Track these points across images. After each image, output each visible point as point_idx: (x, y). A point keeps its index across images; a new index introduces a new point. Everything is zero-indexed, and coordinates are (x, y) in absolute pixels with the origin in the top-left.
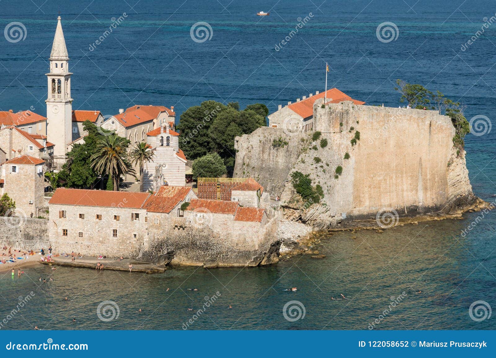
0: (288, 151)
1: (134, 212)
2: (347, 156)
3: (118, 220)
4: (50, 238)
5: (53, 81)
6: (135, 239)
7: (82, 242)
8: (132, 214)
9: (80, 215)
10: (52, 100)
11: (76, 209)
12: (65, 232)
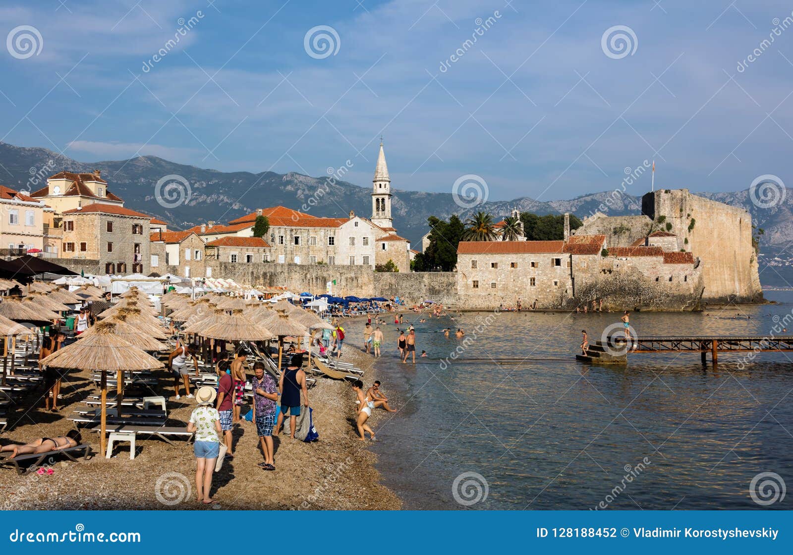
0: (630, 237)
1: (555, 258)
2: (686, 241)
3: (537, 267)
4: (459, 291)
5: (378, 200)
6: (556, 287)
7: (496, 293)
8: (553, 259)
9: (493, 264)
10: (377, 217)
11: (488, 258)
12: (476, 285)
